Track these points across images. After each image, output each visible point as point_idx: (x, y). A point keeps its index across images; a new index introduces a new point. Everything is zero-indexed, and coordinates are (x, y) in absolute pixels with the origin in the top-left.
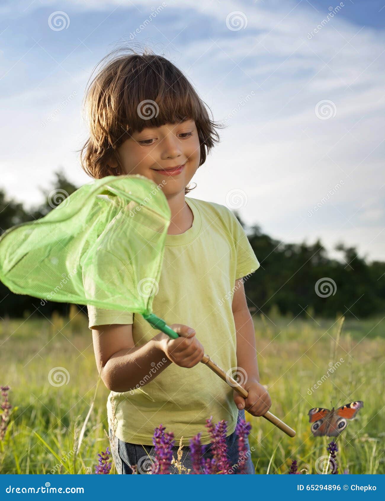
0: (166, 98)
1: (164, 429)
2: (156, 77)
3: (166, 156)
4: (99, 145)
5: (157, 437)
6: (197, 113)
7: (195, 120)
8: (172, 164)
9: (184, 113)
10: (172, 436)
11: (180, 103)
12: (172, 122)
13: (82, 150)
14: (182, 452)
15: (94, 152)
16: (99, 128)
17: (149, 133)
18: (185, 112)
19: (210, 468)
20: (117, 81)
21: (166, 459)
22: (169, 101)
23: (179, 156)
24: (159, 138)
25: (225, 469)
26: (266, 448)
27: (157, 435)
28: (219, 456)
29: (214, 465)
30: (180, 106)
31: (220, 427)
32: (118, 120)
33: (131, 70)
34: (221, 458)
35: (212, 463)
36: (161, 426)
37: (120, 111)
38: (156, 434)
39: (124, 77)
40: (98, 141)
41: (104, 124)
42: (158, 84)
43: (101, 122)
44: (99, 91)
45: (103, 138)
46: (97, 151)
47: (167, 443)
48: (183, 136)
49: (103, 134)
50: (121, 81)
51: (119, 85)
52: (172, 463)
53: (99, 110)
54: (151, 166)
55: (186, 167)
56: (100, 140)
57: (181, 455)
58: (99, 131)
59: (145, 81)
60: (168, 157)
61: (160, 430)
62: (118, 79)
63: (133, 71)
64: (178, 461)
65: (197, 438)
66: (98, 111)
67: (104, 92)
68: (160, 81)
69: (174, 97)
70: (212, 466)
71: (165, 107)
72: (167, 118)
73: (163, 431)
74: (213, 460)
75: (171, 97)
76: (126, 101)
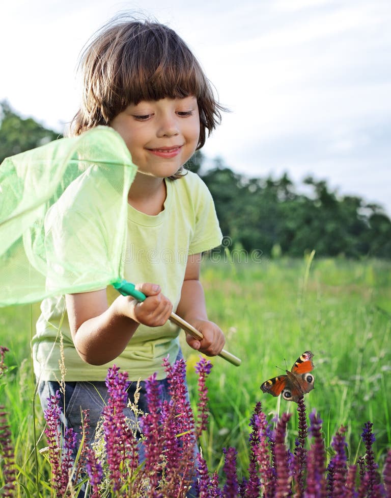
0: (167, 68)
1: (118, 369)
2: (158, 45)
3: (162, 133)
4: (90, 117)
5: (110, 378)
6: (200, 88)
7: (197, 98)
8: (168, 143)
9: (186, 87)
10: (126, 376)
11: (183, 77)
12: (172, 97)
13: (72, 122)
14: (139, 395)
15: (83, 124)
16: (92, 98)
17: (145, 107)
18: (188, 87)
19: (167, 410)
20: (115, 46)
21: (120, 401)
22: (172, 73)
23: (176, 135)
24: (156, 113)
25: (184, 412)
26: (229, 393)
27: (111, 376)
28: (177, 397)
29: (171, 407)
30: (182, 79)
31: (178, 367)
32: (113, 89)
33: (131, 35)
34: (180, 399)
35: (170, 405)
36: (115, 365)
37: (117, 80)
38: (109, 375)
39: (123, 43)
40: (89, 112)
41: (97, 93)
42: (161, 53)
43: (94, 91)
44: (95, 57)
45: (96, 109)
46: (87, 124)
47: (121, 384)
48: (182, 114)
49: (95, 105)
50: (119, 48)
51: (117, 52)
52: (128, 406)
53: (94, 77)
54: (146, 144)
55: (183, 149)
56: (91, 112)
57: (138, 398)
58: (92, 100)
59: (145, 49)
60: (164, 135)
61: (113, 370)
62: (117, 45)
63: (134, 37)
64: (135, 404)
65: (153, 378)
66: (92, 78)
67: (100, 58)
68: (163, 49)
69: (176, 69)
70: (170, 407)
71: (166, 79)
72: (167, 92)
73: (117, 372)
74: (171, 401)
75: (173, 69)
76: (124, 69)
